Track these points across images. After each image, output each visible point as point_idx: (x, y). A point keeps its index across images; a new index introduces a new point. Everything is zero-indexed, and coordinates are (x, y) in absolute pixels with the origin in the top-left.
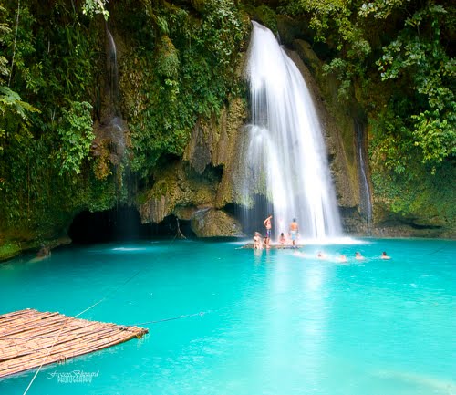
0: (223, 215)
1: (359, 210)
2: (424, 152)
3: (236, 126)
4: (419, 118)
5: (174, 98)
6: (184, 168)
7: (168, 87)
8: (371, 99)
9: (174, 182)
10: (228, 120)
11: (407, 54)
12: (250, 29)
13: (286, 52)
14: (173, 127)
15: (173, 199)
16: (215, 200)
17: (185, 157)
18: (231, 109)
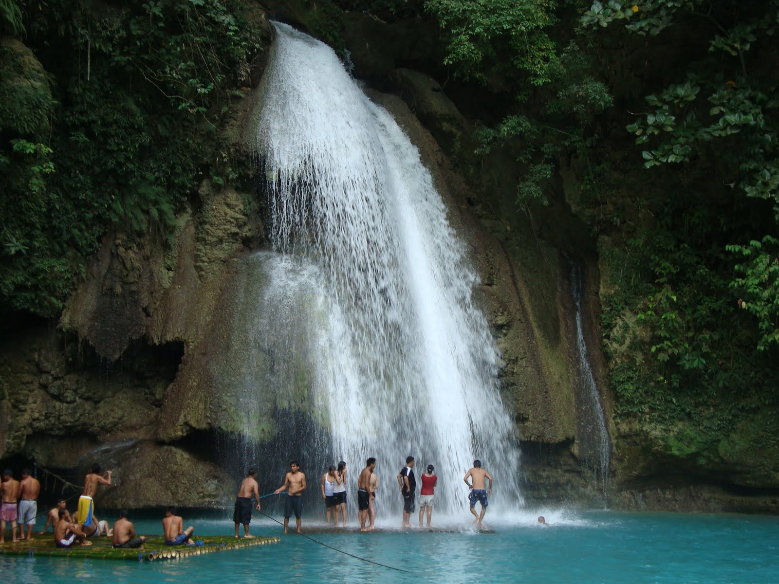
0: (181, 457)
1: (575, 450)
2: (764, 325)
3: (222, 255)
4: (747, 252)
5: (37, 185)
6: (61, 348)
7: (20, 158)
8: (610, 207)
9: (27, 378)
10: (198, 239)
11: (715, 111)
12: (269, 39)
13: (368, 94)
14: (32, 250)
15: (25, 418)
16: (156, 423)
17: (65, 320)
18: (209, 215)
